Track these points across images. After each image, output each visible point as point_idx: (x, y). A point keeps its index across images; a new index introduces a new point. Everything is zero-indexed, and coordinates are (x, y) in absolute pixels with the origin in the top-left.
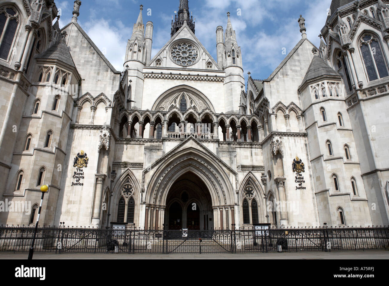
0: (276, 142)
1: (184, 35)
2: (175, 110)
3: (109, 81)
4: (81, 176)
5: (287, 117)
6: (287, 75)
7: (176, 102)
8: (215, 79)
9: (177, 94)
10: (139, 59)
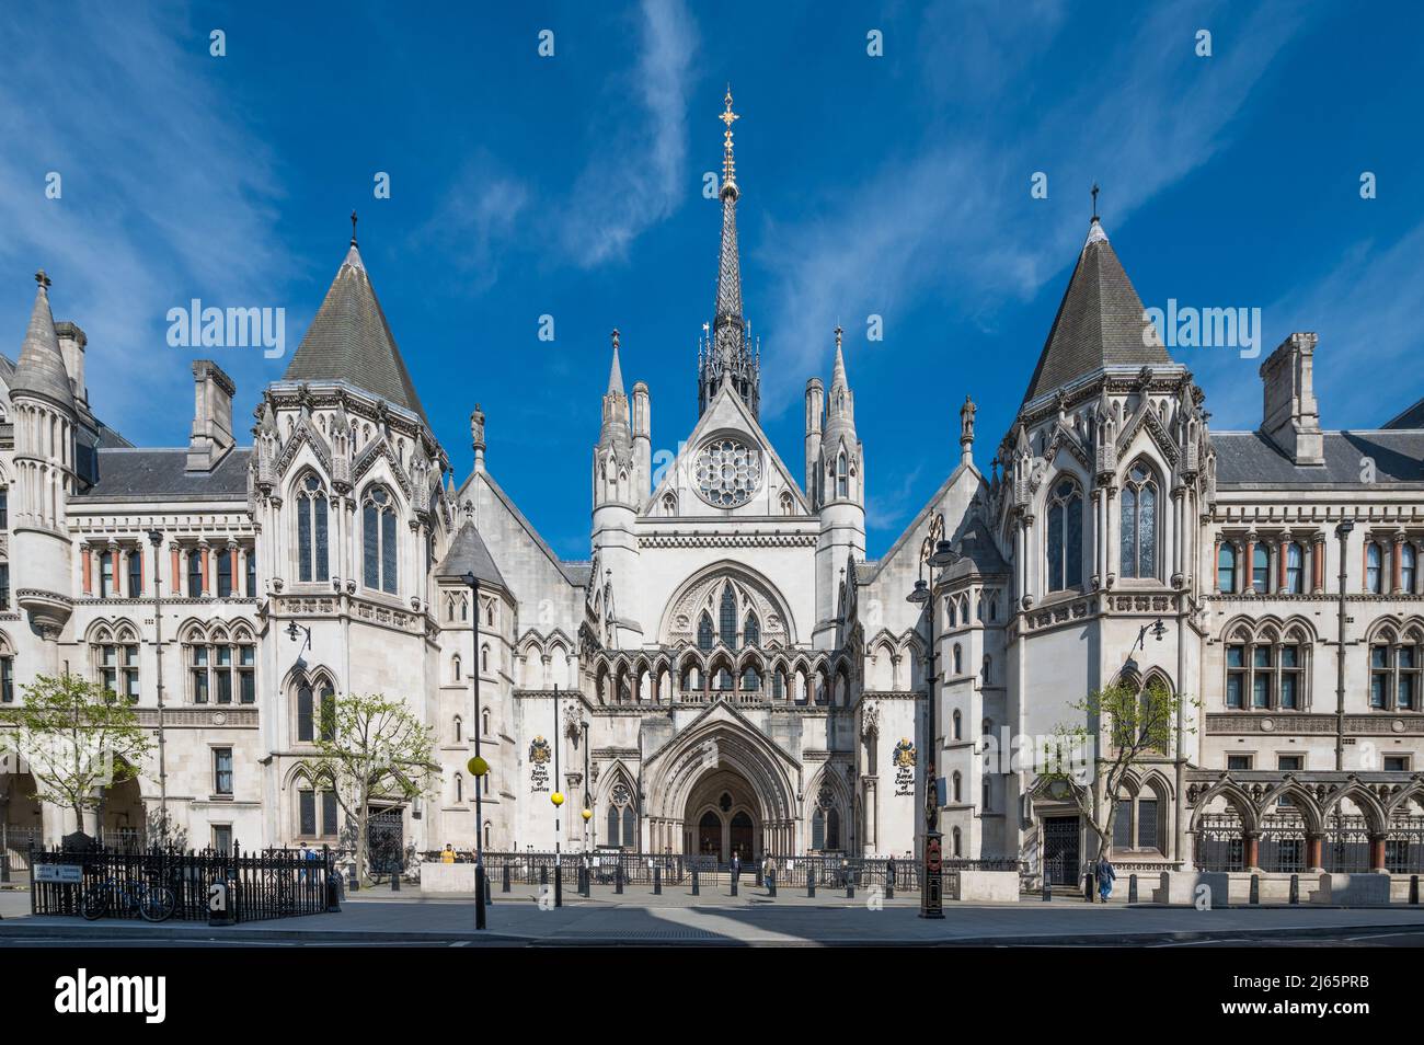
0: (867, 711)
1: (724, 417)
2: (691, 648)
5: (895, 660)
7: (711, 601)
8: (796, 538)
9: (713, 582)
10: (624, 499)
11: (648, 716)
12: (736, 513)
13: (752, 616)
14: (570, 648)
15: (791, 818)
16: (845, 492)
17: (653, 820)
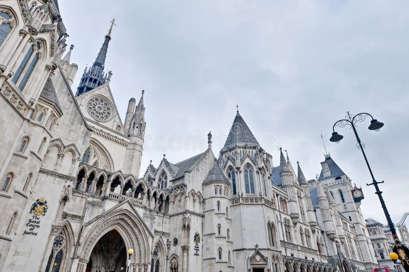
0: (188, 218)
1: (104, 92)
3: (81, 134)
4: (36, 224)
5: (194, 201)
6: (199, 171)
8: (122, 142)
11: (90, 199)
12: (100, 123)
16: (141, 135)
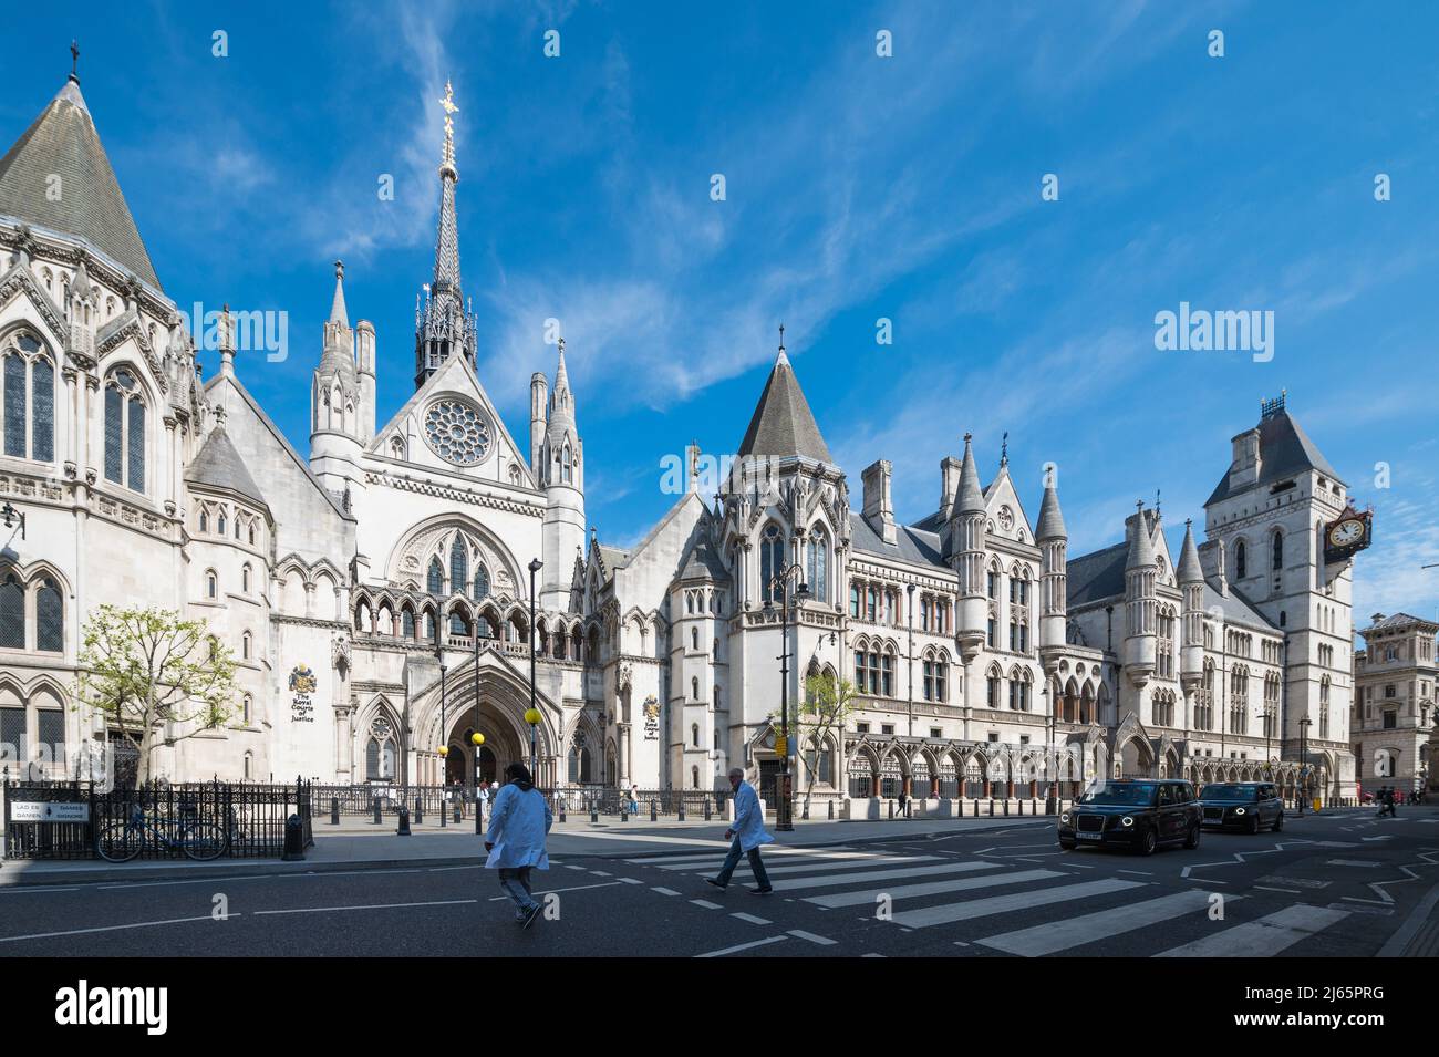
0: (623, 671)
5: (643, 632)
6: (654, 560)
7: (441, 547)
8: (526, 508)
9: (444, 530)
10: (350, 430)
11: (413, 654)
12: (466, 471)
13: (482, 568)
14: (339, 580)
15: (552, 754)
16: (570, 478)
17: (419, 754)
